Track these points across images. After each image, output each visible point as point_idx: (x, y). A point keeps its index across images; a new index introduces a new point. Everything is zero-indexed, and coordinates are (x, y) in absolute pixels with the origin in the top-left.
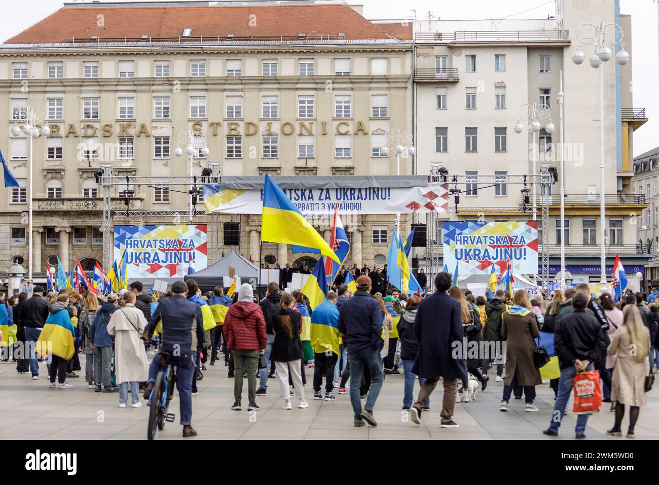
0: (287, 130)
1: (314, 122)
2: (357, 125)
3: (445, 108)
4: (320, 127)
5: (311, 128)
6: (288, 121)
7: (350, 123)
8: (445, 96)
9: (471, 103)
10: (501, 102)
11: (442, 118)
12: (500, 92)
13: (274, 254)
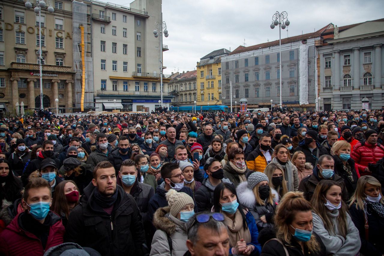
0: (31, 31)
1: (45, 29)
2: (66, 34)
3: (104, 33)
4: (48, 32)
5: (43, 32)
6: (31, 26)
7: (63, 33)
8: (104, 28)
9: (114, 33)
10: (125, 35)
11: (103, 37)
12: (125, 31)
13: (25, 93)
